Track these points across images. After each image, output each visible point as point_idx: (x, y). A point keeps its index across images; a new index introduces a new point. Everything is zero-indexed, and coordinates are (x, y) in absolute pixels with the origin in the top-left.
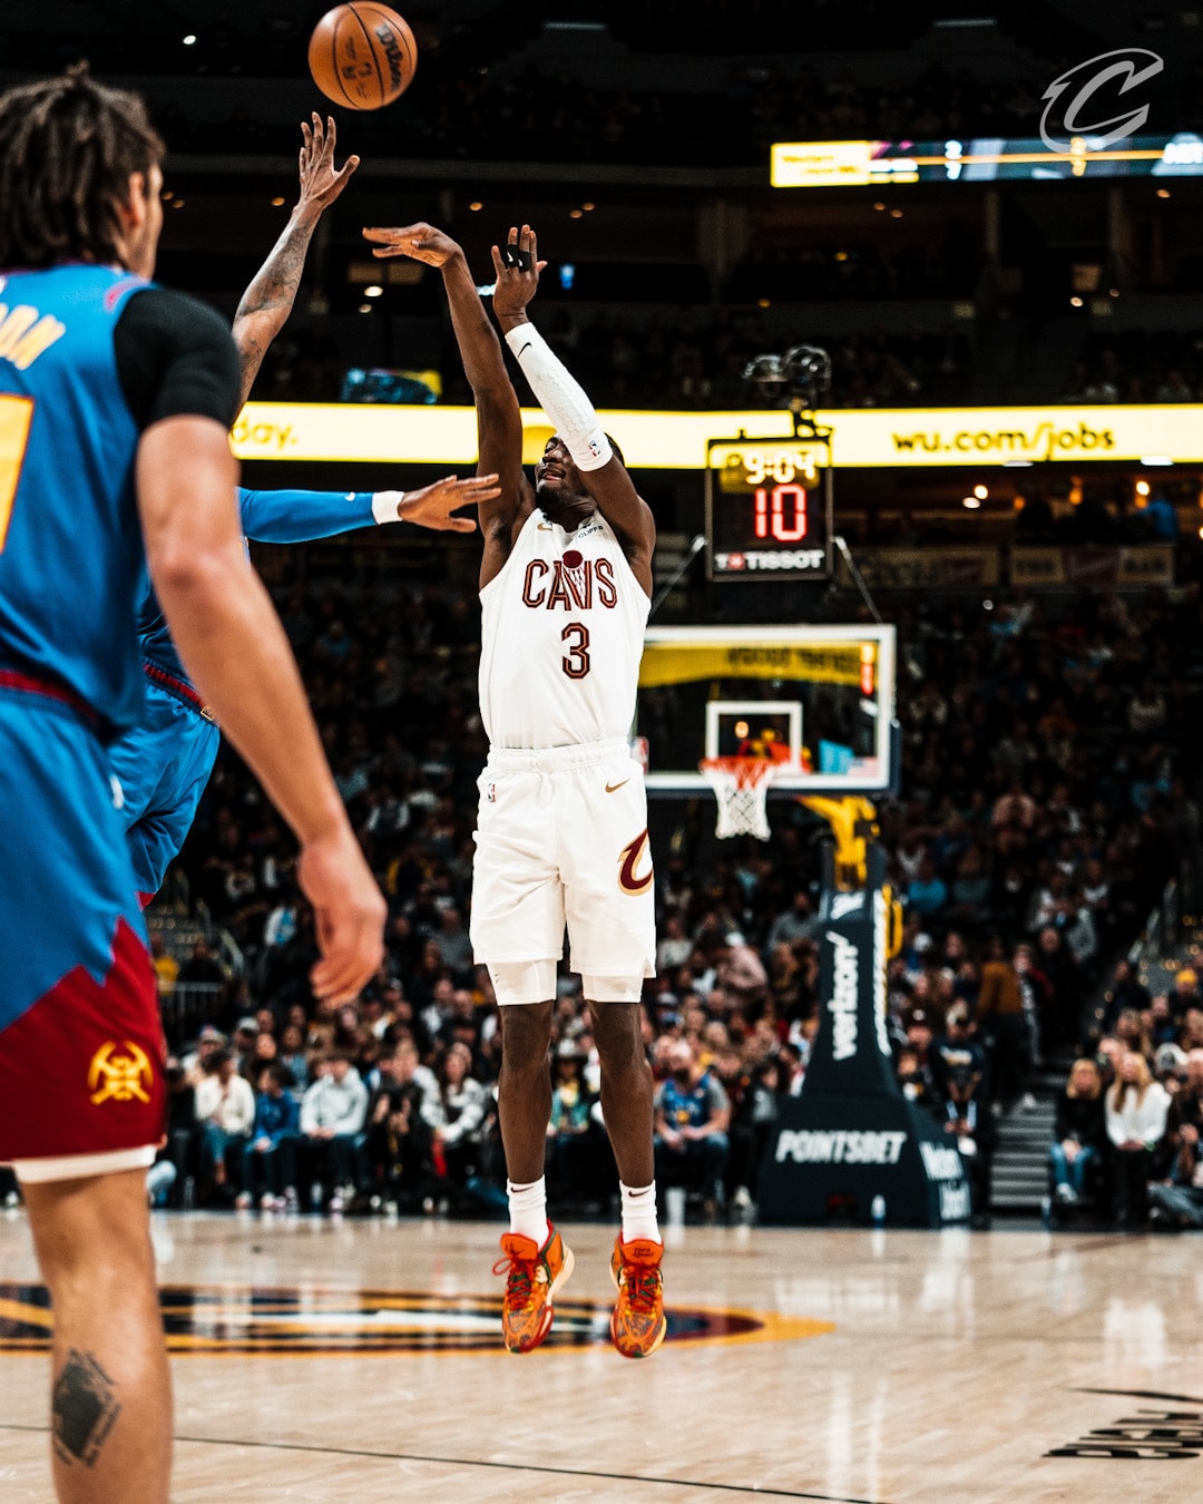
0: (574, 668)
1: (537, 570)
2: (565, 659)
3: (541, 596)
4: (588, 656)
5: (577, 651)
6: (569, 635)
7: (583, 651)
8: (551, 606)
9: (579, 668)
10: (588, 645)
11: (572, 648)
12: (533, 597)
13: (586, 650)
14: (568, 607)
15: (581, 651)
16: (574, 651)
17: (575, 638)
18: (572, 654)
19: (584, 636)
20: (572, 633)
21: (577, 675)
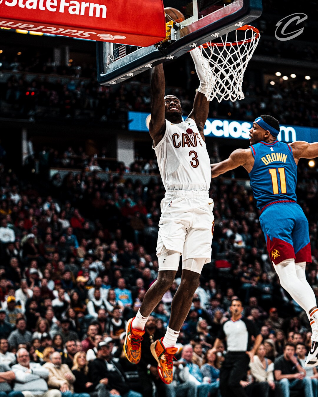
0: (194, 164)
1: (176, 137)
2: (191, 162)
3: (180, 144)
4: (198, 160)
5: (194, 159)
6: (191, 154)
7: (196, 159)
8: (183, 146)
9: (195, 164)
10: (197, 157)
11: (192, 158)
12: (177, 144)
13: (197, 158)
14: (189, 146)
15: (195, 159)
16: (193, 159)
17: (193, 155)
18: (193, 160)
19: (196, 154)
20: (192, 154)
21: (195, 166)
